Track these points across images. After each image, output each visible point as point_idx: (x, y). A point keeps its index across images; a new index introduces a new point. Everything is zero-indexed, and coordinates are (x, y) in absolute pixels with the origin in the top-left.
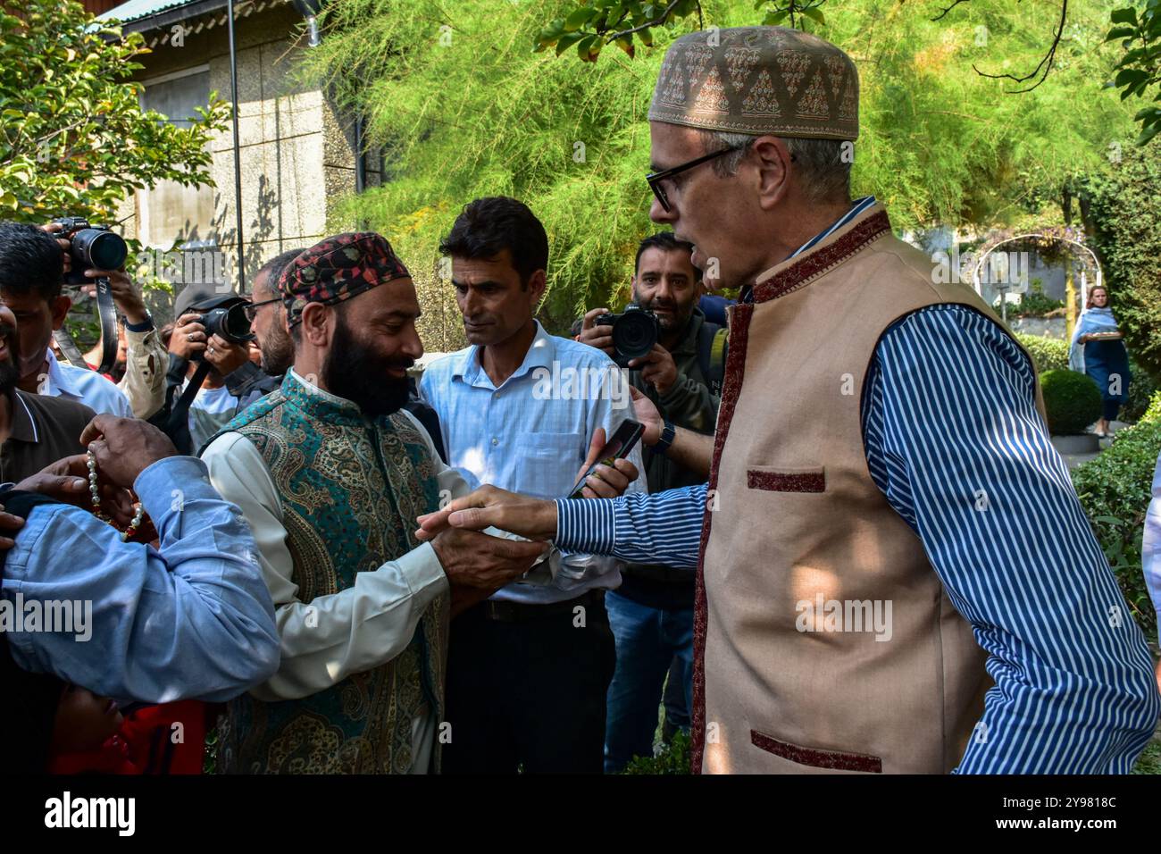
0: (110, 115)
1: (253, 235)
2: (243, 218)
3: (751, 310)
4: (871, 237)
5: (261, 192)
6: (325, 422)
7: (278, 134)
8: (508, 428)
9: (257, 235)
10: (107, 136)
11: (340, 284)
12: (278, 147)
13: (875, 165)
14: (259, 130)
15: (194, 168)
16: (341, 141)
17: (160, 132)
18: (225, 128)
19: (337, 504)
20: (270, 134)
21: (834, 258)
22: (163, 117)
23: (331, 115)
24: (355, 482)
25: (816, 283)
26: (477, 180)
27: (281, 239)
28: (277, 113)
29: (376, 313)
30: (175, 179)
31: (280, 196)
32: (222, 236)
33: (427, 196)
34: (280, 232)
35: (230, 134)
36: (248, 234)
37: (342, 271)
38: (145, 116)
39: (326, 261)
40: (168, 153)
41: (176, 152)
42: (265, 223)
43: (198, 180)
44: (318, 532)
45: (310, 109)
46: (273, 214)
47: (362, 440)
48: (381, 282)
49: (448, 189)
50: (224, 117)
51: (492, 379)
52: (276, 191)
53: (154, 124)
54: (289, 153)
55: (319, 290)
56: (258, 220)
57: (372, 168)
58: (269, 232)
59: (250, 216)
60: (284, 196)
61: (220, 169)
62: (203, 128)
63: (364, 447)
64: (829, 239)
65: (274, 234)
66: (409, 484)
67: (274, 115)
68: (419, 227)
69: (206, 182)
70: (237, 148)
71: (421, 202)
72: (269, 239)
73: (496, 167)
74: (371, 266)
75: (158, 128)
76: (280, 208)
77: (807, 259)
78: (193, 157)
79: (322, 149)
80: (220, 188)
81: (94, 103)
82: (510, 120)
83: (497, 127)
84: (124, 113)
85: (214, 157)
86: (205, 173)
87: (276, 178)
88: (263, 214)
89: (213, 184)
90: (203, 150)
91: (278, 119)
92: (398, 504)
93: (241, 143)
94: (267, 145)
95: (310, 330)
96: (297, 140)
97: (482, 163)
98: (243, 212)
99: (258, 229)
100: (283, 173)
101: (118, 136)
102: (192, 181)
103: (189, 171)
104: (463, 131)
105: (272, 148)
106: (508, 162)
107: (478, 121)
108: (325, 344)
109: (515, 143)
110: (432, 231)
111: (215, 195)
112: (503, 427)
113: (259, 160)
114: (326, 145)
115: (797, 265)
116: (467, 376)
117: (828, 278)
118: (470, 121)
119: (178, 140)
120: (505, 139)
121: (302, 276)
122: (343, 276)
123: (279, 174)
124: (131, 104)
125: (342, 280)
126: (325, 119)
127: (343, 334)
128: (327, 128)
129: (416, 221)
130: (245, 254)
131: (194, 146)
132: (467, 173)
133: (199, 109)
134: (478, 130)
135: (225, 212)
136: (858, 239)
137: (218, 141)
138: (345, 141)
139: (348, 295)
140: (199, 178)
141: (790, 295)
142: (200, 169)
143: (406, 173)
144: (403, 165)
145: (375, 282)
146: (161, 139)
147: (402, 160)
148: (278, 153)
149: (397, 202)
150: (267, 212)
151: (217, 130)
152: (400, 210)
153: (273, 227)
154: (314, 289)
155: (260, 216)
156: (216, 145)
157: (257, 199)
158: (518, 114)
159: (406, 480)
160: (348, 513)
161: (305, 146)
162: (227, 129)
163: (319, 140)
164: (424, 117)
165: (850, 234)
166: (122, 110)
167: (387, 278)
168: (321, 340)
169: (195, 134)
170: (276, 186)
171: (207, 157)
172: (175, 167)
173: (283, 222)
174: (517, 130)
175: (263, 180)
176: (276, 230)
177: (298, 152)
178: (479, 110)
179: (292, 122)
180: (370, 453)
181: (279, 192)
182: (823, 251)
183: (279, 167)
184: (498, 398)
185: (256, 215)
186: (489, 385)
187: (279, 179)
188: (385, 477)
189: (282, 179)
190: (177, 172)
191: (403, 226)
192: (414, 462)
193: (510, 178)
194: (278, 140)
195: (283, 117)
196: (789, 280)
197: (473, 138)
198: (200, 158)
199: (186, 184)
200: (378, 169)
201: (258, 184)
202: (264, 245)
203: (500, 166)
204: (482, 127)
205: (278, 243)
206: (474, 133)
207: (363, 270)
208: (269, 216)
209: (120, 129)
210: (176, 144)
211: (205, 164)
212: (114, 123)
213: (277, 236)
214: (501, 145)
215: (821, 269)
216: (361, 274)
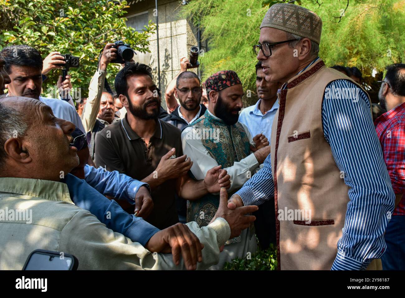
0: (117, 29)
1: (163, 69)
2: (160, 63)
3: (287, 91)
4: (320, 67)
5: (166, 54)
6: (216, 125)
7: (171, 35)
8: (267, 127)
9: (164, 69)
10: (116, 36)
11: (220, 85)
12: (171, 39)
13: (379, 43)
14: (165, 33)
15: (144, 47)
16: (193, 37)
17: (133, 34)
18: (153, 33)
19: (218, 147)
20: (169, 35)
21: (311, 74)
22: (134, 29)
23: (189, 28)
24: (224, 141)
25: (306, 81)
26: (240, 50)
27: (172, 70)
28: (171, 27)
29: (229, 94)
30: (137, 50)
31: (172, 56)
32: (152, 69)
33: (223, 55)
34: (172, 68)
35: (155, 35)
36: (162, 69)
37: (220, 82)
38: (128, 29)
39: (216, 78)
40: (135, 41)
41: (138, 41)
42: (167, 65)
43: (144, 50)
44: (213, 154)
45: (182, 26)
46: (170, 61)
47: (226, 130)
48: (231, 85)
49: (231, 53)
50: (153, 29)
51: (262, 113)
52: (171, 54)
53: (131, 32)
54: (175, 41)
55: (214, 87)
56: (165, 64)
57: (203, 46)
58: (168, 68)
59: (162, 63)
60: (173, 55)
61: (152, 47)
62: (147, 33)
63: (227, 132)
64: (308, 69)
65: (170, 69)
66: (239, 143)
67: (170, 28)
68: (220, 66)
69: (148, 51)
70: (158, 39)
71: (221, 58)
72: (168, 70)
73: (247, 45)
74: (229, 80)
75: (132, 33)
76: (172, 60)
77: (303, 75)
78: (143, 43)
79: (186, 39)
80: (152, 53)
81: (113, 25)
82: (252, 29)
83: (248, 32)
84: (122, 28)
85: (150, 42)
86: (148, 48)
87: (171, 49)
88: (166, 62)
89: (150, 52)
90: (147, 40)
91: (171, 29)
92: (235, 148)
93: (159, 38)
94: (168, 38)
95: (211, 98)
96: (178, 36)
97: (242, 44)
98: (160, 61)
99: (164, 67)
100: (173, 48)
101: (119, 36)
102: (143, 51)
103: (142, 47)
104: (236, 33)
105: (169, 40)
106: (251, 43)
107: (240, 30)
108: (215, 102)
109: (253, 37)
110: (225, 67)
111: (150, 55)
112: (265, 127)
113: (165, 43)
114: (187, 38)
115: (300, 77)
116: (254, 112)
117: (310, 80)
118: (238, 30)
119: (139, 37)
120: (250, 36)
121: (210, 82)
122: (221, 83)
123: (172, 48)
124: (123, 25)
125: (221, 84)
126: (187, 29)
127: (220, 100)
128: (188, 32)
129: (220, 64)
130: (161, 75)
131: (144, 39)
132: (237, 47)
133: (145, 26)
134: (241, 33)
135: (153, 61)
136: (317, 68)
137: (152, 37)
138: (194, 37)
139: (222, 89)
140: (146, 50)
141: (298, 86)
142: (146, 47)
143: (215, 47)
144: (214, 45)
145: (229, 85)
146: (133, 37)
147: (214, 43)
148: (171, 41)
149: (213, 58)
150: (168, 61)
151: (151, 33)
152: (214, 60)
153: (169, 66)
154: (213, 86)
155: (165, 62)
156: (150, 38)
157: (164, 57)
158: (254, 27)
159: (238, 142)
160: (221, 150)
161: (181, 38)
162: (154, 33)
163: (185, 36)
164: (223, 29)
165: (314, 67)
166: (121, 27)
167: (233, 84)
168: (214, 101)
169: (144, 35)
170: (170, 52)
171: (148, 43)
172: (137, 46)
173: (173, 64)
174: (254, 33)
175: (166, 50)
176: (170, 67)
177: (178, 40)
178: (241, 25)
179: (176, 30)
180: (228, 133)
181: (172, 54)
182: (307, 72)
183: (172, 46)
184: (264, 118)
185: (164, 62)
186: (261, 114)
187: (172, 50)
188: (232, 140)
189: (173, 50)
190: (139, 48)
191: (215, 66)
192: (242, 137)
193: (251, 49)
194: (171, 36)
195: (173, 29)
196: (298, 81)
197: (239, 35)
198: (146, 43)
199: (141, 52)
200: (205, 46)
201: (164, 51)
202: (167, 73)
203: (248, 45)
204: (242, 32)
205: (171, 72)
206: (240, 33)
207: (226, 82)
208: (168, 63)
209: (120, 33)
210: (138, 38)
211: (147, 45)
212: (118, 32)
213: (171, 69)
214: (248, 38)
215: (307, 77)
216: (226, 83)
